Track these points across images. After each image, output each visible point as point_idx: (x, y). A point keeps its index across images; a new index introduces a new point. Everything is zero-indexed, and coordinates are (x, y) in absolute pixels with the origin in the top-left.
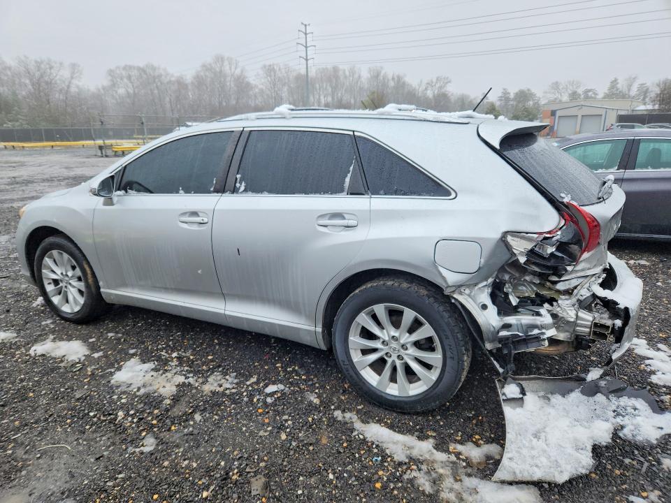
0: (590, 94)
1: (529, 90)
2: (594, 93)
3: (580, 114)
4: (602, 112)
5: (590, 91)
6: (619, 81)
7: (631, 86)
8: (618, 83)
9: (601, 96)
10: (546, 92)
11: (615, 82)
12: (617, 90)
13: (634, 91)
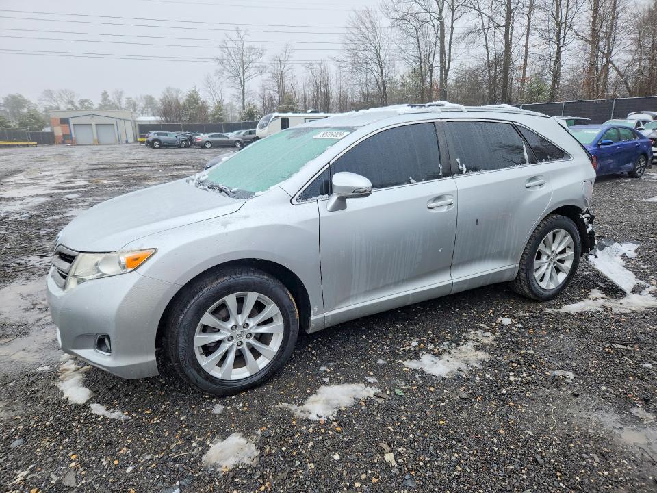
0: (86, 104)
1: (20, 96)
2: (90, 104)
3: (94, 122)
4: (113, 121)
5: (86, 101)
6: (108, 94)
7: (120, 99)
8: (108, 96)
9: (96, 106)
10: (40, 99)
11: (105, 95)
12: (109, 102)
13: (124, 104)
